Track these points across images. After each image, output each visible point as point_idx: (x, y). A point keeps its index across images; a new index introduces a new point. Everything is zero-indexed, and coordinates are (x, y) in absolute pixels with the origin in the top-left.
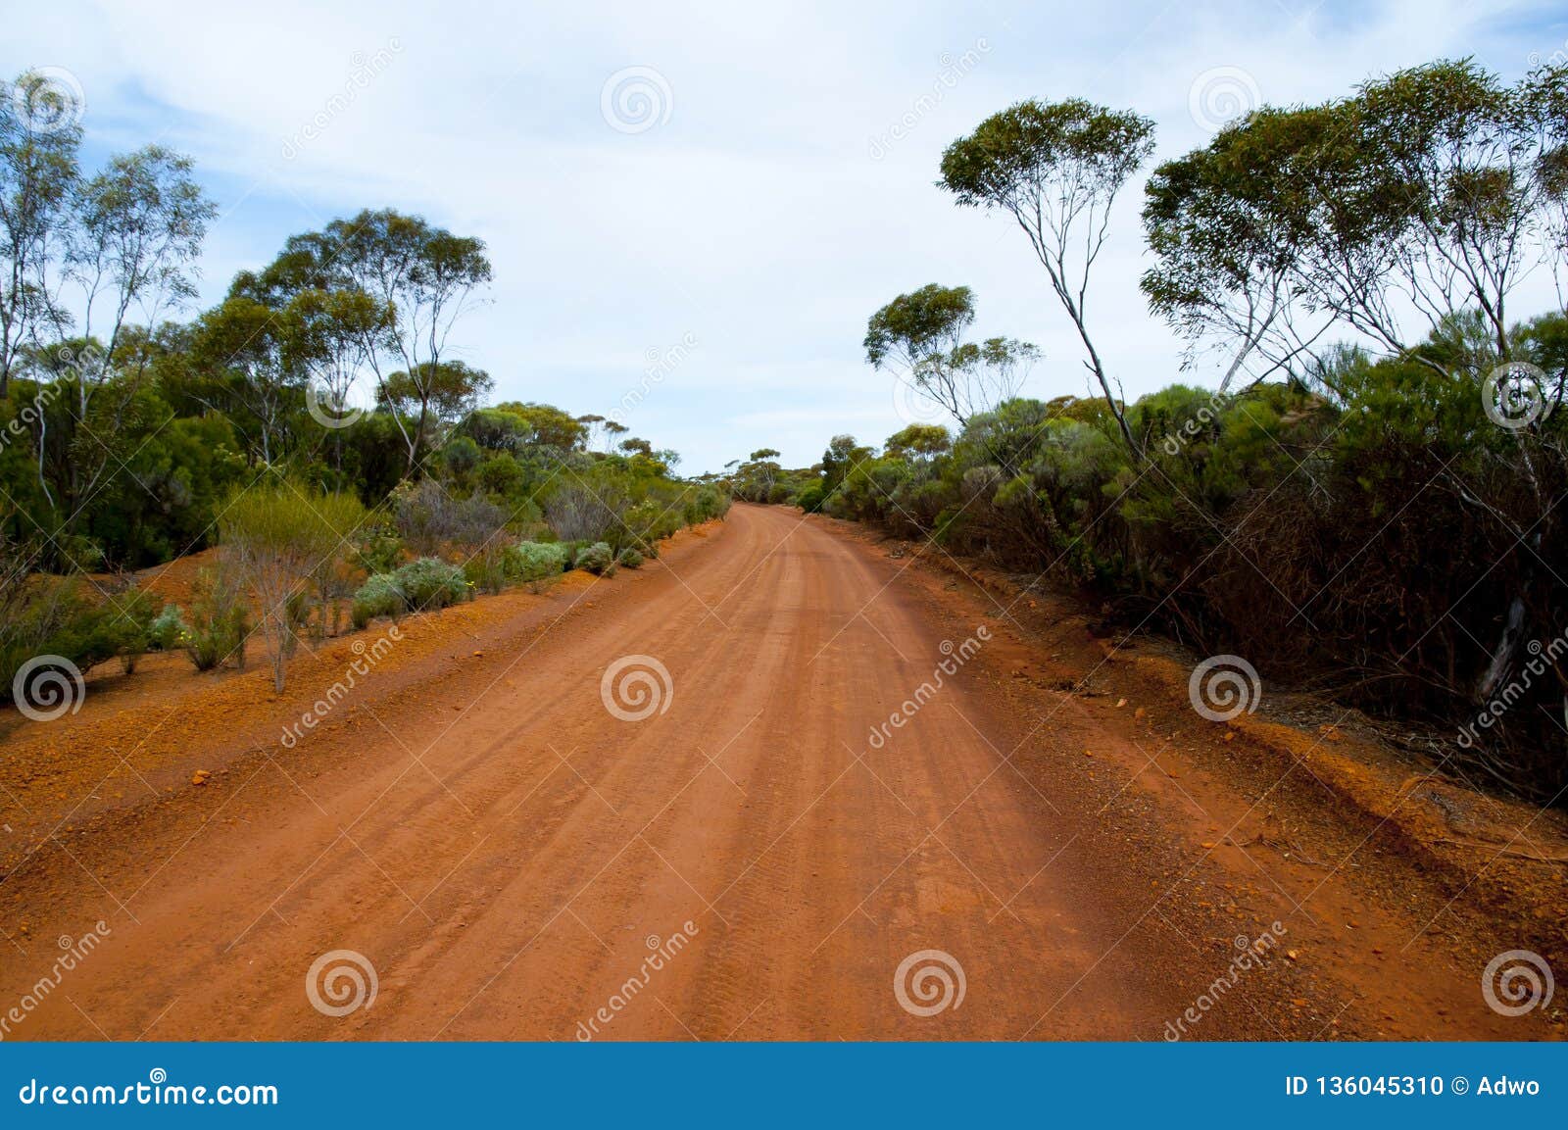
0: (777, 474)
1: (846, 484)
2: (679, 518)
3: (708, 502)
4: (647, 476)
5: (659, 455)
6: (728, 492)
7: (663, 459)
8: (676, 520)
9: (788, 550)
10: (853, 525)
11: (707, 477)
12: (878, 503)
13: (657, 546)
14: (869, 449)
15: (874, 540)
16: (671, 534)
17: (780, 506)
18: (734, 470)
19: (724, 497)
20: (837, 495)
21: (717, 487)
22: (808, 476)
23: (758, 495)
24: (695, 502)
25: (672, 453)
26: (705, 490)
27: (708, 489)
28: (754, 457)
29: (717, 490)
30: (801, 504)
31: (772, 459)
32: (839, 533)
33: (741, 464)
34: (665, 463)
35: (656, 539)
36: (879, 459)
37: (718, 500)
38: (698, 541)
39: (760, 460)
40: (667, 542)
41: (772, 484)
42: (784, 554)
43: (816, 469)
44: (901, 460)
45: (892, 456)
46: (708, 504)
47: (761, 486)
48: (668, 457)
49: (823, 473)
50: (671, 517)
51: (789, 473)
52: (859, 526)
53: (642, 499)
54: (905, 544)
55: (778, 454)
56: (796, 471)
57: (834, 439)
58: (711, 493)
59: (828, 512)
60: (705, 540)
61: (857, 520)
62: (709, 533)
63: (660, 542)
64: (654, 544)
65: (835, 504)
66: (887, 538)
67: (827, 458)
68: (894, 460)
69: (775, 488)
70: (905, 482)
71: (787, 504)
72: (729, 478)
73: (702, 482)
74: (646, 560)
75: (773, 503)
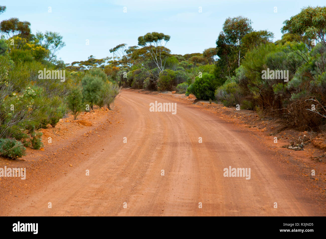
0: (167, 59)
1: (241, 71)
2: (63, 106)
3: (94, 89)
4: (26, 60)
5: (40, 37)
6: (114, 78)
7: (43, 42)
8: (60, 108)
9: (179, 140)
10: (248, 113)
11: (91, 61)
12: (275, 91)
13: (39, 136)
14: (264, 33)
15: (272, 130)
16: (54, 123)
17: (170, 93)
18: (121, 54)
19: (110, 84)
20: (231, 82)
21: (102, 72)
22: (200, 61)
23: (146, 82)
24: (80, 89)
25: (54, 36)
26: (89, 76)
27: (93, 74)
28: (142, 41)
29: (102, 76)
30: (193, 91)
31: (162, 43)
32: (233, 123)
33: (127, 48)
34: (47, 46)
35: (38, 128)
36: (277, 43)
37: (103, 87)
38: (85, 130)
39: (148, 44)
40: (49, 131)
41: (162, 70)
42: (175, 144)
43: (208, 54)
44: (300, 43)
45: (291, 40)
46: (93, 91)
47: (149, 72)
48: (50, 40)
49: (216, 58)
50: (55, 104)
51: (179, 58)
52: (255, 114)
53: (23, 85)
54: (305, 134)
55: (167, 38)
56: (187, 57)
57: (227, 22)
58: (97, 79)
59: (222, 100)
60: (90, 130)
61: (252, 109)
62: (95, 122)
63: (42, 131)
64: (36, 133)
65: (228, 92)
66: (285, 128)
67: (220, 42)
68: (293, 44)
69: (165, 74)
70: (304, 67)
71: (177, 92)
72: (115, 63)
73: (86, 68)
74: (28, 151)
75: (162, 90)
